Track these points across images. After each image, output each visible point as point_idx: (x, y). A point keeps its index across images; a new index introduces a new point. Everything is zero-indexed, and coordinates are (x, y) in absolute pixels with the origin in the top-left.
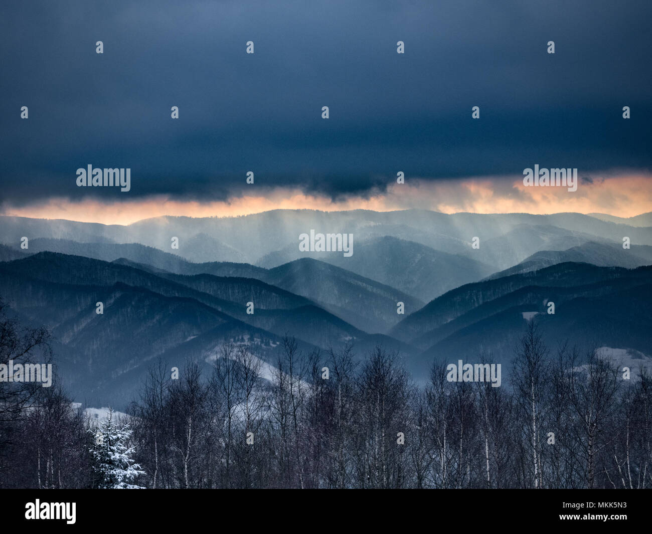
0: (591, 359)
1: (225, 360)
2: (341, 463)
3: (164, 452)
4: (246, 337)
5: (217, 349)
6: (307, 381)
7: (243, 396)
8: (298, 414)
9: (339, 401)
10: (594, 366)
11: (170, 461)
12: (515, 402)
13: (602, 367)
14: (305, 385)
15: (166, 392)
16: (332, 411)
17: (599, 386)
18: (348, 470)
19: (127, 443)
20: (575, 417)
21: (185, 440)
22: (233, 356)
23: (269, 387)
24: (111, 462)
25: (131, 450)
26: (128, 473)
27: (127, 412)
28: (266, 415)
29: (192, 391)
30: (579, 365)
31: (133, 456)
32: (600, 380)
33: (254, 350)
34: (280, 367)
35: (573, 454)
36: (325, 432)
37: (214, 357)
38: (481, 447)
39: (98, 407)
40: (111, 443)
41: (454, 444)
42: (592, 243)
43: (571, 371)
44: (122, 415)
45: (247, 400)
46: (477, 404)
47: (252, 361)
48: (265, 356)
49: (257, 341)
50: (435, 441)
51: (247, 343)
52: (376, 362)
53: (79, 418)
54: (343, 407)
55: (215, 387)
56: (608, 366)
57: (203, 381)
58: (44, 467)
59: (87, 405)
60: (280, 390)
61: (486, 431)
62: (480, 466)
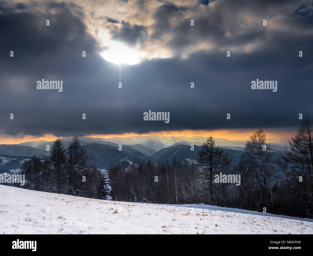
0: (185, 160)
1: (124, 161)
2: (143, 178)
3: (113, 177)
4: (128, 157)
5: (123, 159)
6: (138, 164)
7: (127, 167)
8: (136, 170)
9: (143, 168)
10: (185, 162)
11: (115, 178)
12: (172, 168)
13: (186, 162)
14: (137, 165)
15: (114, 166)
16: (142, 169)
17: (186, 165)
18: (144, 179)
19: (107, 175)
20: (182, 170)
21: (117, 174)
22: (125, 160)
23: (131, 165)
24: (104, 178)
25: (108, 176)
26: (107, 180)
27: (107, 170)
28: (131, 170)
29: (118, 166)
30: (183, 161)
31: (108, 177)
32: (186, 164)
33: (129, 159)
34: (133, 162)
35: (182, 176)
36: (141, 173)
37: (122, 161)
38: (166, 175)
39: (103, 169)
40: (105, 175)
41: (162, 175)
42: (185, 141)
43: (181, 162)
44: (106, 170)
45: (128, 168)
46: (166, 168)
47: (128, 161)
48: (131, 160)
49: (129, 158)
50: (159, 174)
51: (128, 158)
52: (149, 161)
53: (99, 171)
54: (144, 169)
55: (122, 165)
56: (187, 162)
57: (120, 164)
58: (93, 179)
59: (101, 169)
60: (133, 166)
61: (167, 173)
62: (166, 178)
